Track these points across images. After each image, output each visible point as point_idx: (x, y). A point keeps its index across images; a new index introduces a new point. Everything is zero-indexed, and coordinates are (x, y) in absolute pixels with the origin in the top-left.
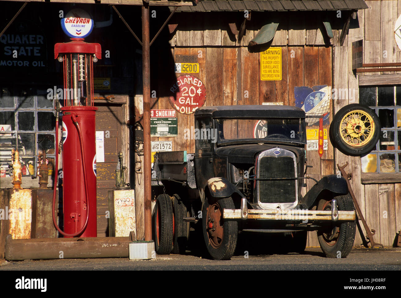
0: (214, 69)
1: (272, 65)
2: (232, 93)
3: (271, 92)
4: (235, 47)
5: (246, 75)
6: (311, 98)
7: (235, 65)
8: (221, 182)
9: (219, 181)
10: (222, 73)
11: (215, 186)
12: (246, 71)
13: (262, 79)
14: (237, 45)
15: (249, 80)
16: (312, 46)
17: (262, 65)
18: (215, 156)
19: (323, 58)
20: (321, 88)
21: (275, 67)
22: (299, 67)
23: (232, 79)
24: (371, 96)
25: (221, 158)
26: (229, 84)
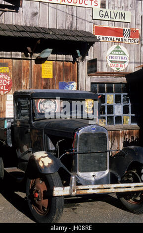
0: (17, 71)
1: (48, 70)
2: (27, 84)
3: (47, 84)
4: (29, 59)
5: (34, 75)
6: (67, 88)
7: (28, 69)
8: (47, 158)
9: (46, 157)
10: (21, 73)
11: (43, 162)
12: (34, 72)
13: (43, 77)
14: (30, 58)
15: (36, 77)
16: (67, 61)
17: (42, 70)
18: (32, 128)
19: (73, 68)
20: (72, 83)
21: (49, 71)
22: (61, 72)
23: (27, 76)
24: (95, 88)
25: (37, 129)
26: (25, 79)
